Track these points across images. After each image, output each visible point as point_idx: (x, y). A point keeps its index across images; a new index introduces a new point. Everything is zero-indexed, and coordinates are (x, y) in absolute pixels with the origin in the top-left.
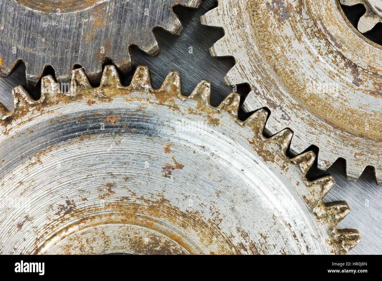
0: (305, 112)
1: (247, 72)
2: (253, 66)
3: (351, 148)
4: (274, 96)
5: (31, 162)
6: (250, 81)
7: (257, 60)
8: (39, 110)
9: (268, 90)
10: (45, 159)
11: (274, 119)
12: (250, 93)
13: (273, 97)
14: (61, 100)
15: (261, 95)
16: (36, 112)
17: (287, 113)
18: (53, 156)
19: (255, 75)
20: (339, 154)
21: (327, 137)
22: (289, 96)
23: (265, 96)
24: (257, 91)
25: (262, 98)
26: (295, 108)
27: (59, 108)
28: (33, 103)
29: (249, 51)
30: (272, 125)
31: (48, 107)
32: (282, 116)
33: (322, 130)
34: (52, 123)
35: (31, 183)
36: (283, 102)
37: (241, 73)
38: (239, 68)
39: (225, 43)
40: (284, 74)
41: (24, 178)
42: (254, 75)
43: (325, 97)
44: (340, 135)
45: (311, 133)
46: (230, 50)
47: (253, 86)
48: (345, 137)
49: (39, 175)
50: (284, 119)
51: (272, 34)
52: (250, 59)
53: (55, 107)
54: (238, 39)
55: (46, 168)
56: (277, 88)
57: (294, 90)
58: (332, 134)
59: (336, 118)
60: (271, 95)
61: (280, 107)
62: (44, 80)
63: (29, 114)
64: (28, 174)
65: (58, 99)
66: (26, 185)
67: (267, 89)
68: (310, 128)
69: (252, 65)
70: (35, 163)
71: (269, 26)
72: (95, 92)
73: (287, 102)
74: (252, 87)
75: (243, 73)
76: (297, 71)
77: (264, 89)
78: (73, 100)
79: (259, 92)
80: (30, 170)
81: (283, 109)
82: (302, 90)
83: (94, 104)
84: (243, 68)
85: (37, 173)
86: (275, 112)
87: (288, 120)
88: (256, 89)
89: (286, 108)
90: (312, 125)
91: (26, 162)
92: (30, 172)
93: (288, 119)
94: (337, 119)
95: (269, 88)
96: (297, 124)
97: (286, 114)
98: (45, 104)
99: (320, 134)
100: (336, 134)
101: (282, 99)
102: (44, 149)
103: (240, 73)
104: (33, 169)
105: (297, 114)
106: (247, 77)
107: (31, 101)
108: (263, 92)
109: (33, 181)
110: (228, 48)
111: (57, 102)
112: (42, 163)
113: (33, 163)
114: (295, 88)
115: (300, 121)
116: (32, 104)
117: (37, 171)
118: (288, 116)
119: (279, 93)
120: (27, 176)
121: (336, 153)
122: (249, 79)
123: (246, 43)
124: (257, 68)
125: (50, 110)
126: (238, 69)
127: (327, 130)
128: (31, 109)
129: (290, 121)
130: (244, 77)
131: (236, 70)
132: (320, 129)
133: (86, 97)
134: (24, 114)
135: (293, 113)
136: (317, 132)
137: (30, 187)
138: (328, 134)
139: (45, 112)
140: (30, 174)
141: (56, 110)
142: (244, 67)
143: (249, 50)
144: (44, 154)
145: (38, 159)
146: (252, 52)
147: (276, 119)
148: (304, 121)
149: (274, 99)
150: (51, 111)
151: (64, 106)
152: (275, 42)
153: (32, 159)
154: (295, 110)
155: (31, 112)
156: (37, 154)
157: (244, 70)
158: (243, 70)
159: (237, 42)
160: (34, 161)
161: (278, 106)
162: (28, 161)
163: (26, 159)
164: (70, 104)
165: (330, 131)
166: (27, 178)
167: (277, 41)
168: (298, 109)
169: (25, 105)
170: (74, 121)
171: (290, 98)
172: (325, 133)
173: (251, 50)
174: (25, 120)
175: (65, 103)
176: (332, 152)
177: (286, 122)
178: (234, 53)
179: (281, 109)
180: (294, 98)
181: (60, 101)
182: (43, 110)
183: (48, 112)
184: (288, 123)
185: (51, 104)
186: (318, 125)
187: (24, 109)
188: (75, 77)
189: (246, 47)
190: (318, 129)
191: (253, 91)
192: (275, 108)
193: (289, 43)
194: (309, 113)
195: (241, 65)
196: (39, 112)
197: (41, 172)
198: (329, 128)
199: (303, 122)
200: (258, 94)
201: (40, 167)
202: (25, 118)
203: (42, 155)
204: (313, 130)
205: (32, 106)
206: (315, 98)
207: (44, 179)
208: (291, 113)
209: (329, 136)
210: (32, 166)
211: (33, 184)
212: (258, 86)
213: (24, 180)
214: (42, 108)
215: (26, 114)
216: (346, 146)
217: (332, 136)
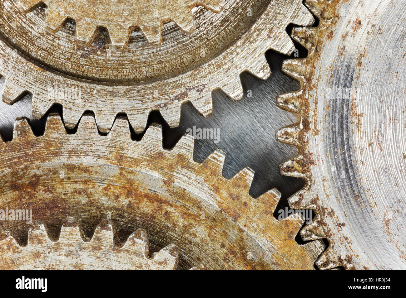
0: (204, 68)
1: (139, 106)
2: (136, 98)
3: (260, 38)
4: (175, 90)
5: (356, 124)
6: (149, 107)
7: (132, 91)
8: (311, 88)
9: (166, 94)
10: (361, 108)
11: (197, 101)
12: (161, 113)
13: (175, 92)
14: (314, 62)
15: (167, 103)
16: (311, 92)
17: (197, 85)
18: (361, 99)
19: (146, 99)
20: (261, 52)
21: (238, 56)
22: (181, 76)
23: (171, 100)
24: (162, 105)
25: (171, 103)
26: (196, 75)
27: (320, 68)
28: (302, 90)
29: (120, 95)
30: (202, 105)
31: (313, 78)
32: (198, 91)
33: (229, 58)
34: (331, 83)
35: (376, 135)
36: (184, 84)
37: (137, 112)
38: (132, 112)
39: (102, 115)
40: (158, 71)
41: (368, 139)
42: (145, 101)
43: (199, 41)
44: (243, 43)
45: (227, 71)
46: (110, 113)
47: (156, 106)
48: (247, 39)
49: (372, 122)
50: (201, 90)
51: (114, 65)
52: (128, 98)
53: (317, 72)
54: (103, 100)
55: (369, 112)
56: (169, 84)
57: (178, 69)
58: (238, 50)
59: (224, 40)
60: (173, 93)
61: (188, 90)
62: (286, 68)
63: (310, 100)
64: (365, 133)
65: (310, 65)
66: (374, 140)
67: (164, 94)
68: (222, 69)
69: (134, 98)
70: (359, 120)
71: (105, 64)
72: (323, 26)
73: (186, 81)
74: (155, 108)
75: (138, 111)
76: (162, 57)
77: (164, 98)
78: (320, 51)
79: (164, 103)
80: (362, 129)
81: (191, 87)
82: (182, 61)
83: (334, 33)
84: (133, 109)
85: (369, 124)
86: (191, 97)
87: (205, 88)
88: (160, 105)
89: (192, 84)
90: (219, 66)
91: (353, 129)
92: (365, 130)
93: (203, 87)
94: (226, 39)
95: (165, 92)
96: (213, 80)
97: (197, 87)
98: (309, 80)
99: (232, 62)
100: (239, 47)
101: (182, 84)
102: (350, 104)
103: (137, 114)
104: (363, 125)
105: (203, 76)
106: (144, 109)
107: (299, 91)
108: (166, 99)
109: (375, 131)
110: (107, 114)
111: (314, 67)
112: (362, 114)
113: (358, 122)
114: (176, 66)
115: (210, 76)
116: (303, 92)
117: (367, 123)
118: (201, 86)
119: (174, 84)
120: (367, 135)
121: (259, 55)
122: (146, 107)
123: (110, 94)
124: (140, 95)
125: (317, 78)
126: (132, 114)
127: (231, 54)
128: (307, 96)
129: (206, 86)
130: (143, 112)
131: (132, 116)
132: (227, 60)
133: (323, 37)
134: (307, 105)
135: (200, 79)
136: (229, 64)
137: (378, 138)
138: (236, 54)
139: (317, 83)
140: (366, 131)
141: (321, 72)
142: (132, 107)
143: (118, 94)
144: (355, 107)
145: (356, 115)
146: (122, 93)
147: (198, 99)
148: (212, 72)
149: (178, 91)
150: (319, 77)
151: (320, 63)
152: (123, 65)
153: (354, 121)
154: (198, 76)
155: (310, 97)
156: (351, 114)
157: (136, 108)
158: (135, 110)
159: (106, 103)
160: (357, 121)
161: (187, 91)
162: (354, 127)
163: (351, 127)
164: (322, 56)
165: (234, 51)
166: (369, 136)
167: (123, 64)
168: (198, 73)
169: (300, 100)
170: (339, 61)
171: (184, 75)
172: (233, 57)
173: (120, 93)
174: (314, 107)
175: (318, 60)
176: (256, 58)
177: (205, 91)
178: (115, 110)
179: (190, 89)
180: (186, 72)
181: (314, 64)
182: (314, 85)
183: (318, 80)
184: (207, 89)
185: (312, 73)
186: (223, 60)
187: (302, 102)
188: (298, 37)
189: (114, 96)
190: (226, 62)
191: (161, 109)
192: (187, 95)
193: (129, 53)
194: (207, 64)
195: (130, 109)
196: (313, 89)
197: (370, 119)
198: (231, 51)
199: (213, 74)
200: (165, 105)
201: (365, 118)
202: (312, 106)
203: (354, 109)
204: (225, 67)
205: (304, 93)
206: (196, 51)
207: (377, 119)
208: (199, 81)
209: (238, 54)
210: (360, 125)
211: (377, 133)
212: (157, 102)
213: (369, 140)
214: (312, 85)
215: (309, 103)
216: (256, 42)
217: (240, 51)
